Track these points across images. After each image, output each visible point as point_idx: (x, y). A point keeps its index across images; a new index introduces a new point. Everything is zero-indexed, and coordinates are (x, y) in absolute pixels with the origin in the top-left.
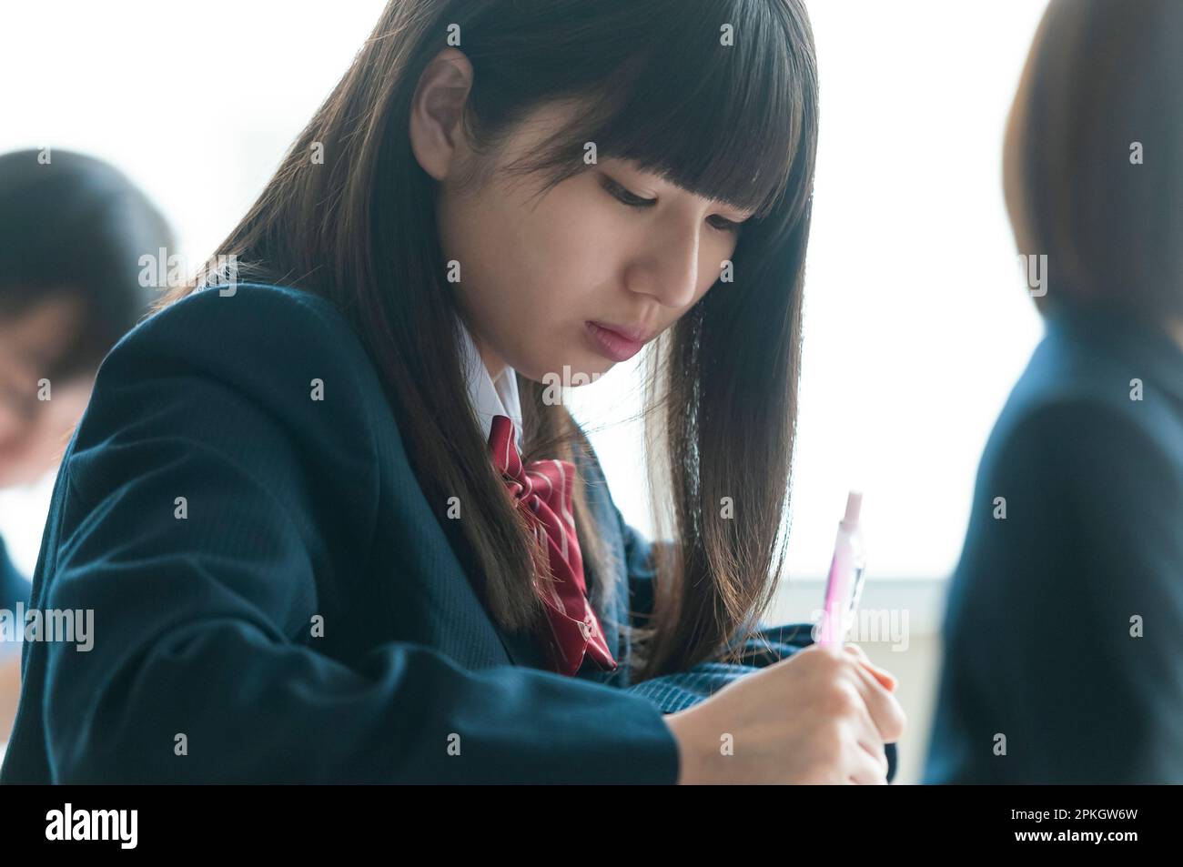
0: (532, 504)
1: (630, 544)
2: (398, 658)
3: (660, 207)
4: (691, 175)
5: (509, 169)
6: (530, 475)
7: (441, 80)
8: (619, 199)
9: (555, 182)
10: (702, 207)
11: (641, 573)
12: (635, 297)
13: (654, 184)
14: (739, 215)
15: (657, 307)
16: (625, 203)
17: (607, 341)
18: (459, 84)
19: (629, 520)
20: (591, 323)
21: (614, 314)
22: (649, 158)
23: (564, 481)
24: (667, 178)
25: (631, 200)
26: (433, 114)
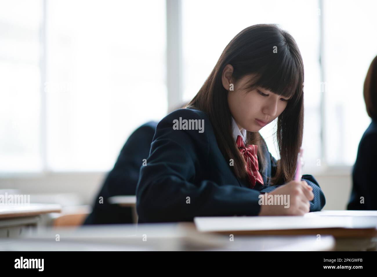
0: (247, 153)
1: (272, 160)
2: (204, 184)
3: (270, 96)
4: (275, 90)
5: (239, 89)
6: (247, 148)
7: (228, 71)
8: (261, 94)
9: (249, 92)
10: (278, 97)
11: (274, 165)
12: (265, 114)
13: (268, 92)
14: (287, 99)
15: (269, 117)
16: (262, 95)
17: (259, 123)
18: (231, 71)
19: (273, 155)
20: (256, 119)
21: (260, 117)
22: (267, 87)
23: (255, 148)
24: (271, 91)
25: (263, 94)
26: (226, 77)
